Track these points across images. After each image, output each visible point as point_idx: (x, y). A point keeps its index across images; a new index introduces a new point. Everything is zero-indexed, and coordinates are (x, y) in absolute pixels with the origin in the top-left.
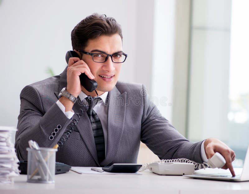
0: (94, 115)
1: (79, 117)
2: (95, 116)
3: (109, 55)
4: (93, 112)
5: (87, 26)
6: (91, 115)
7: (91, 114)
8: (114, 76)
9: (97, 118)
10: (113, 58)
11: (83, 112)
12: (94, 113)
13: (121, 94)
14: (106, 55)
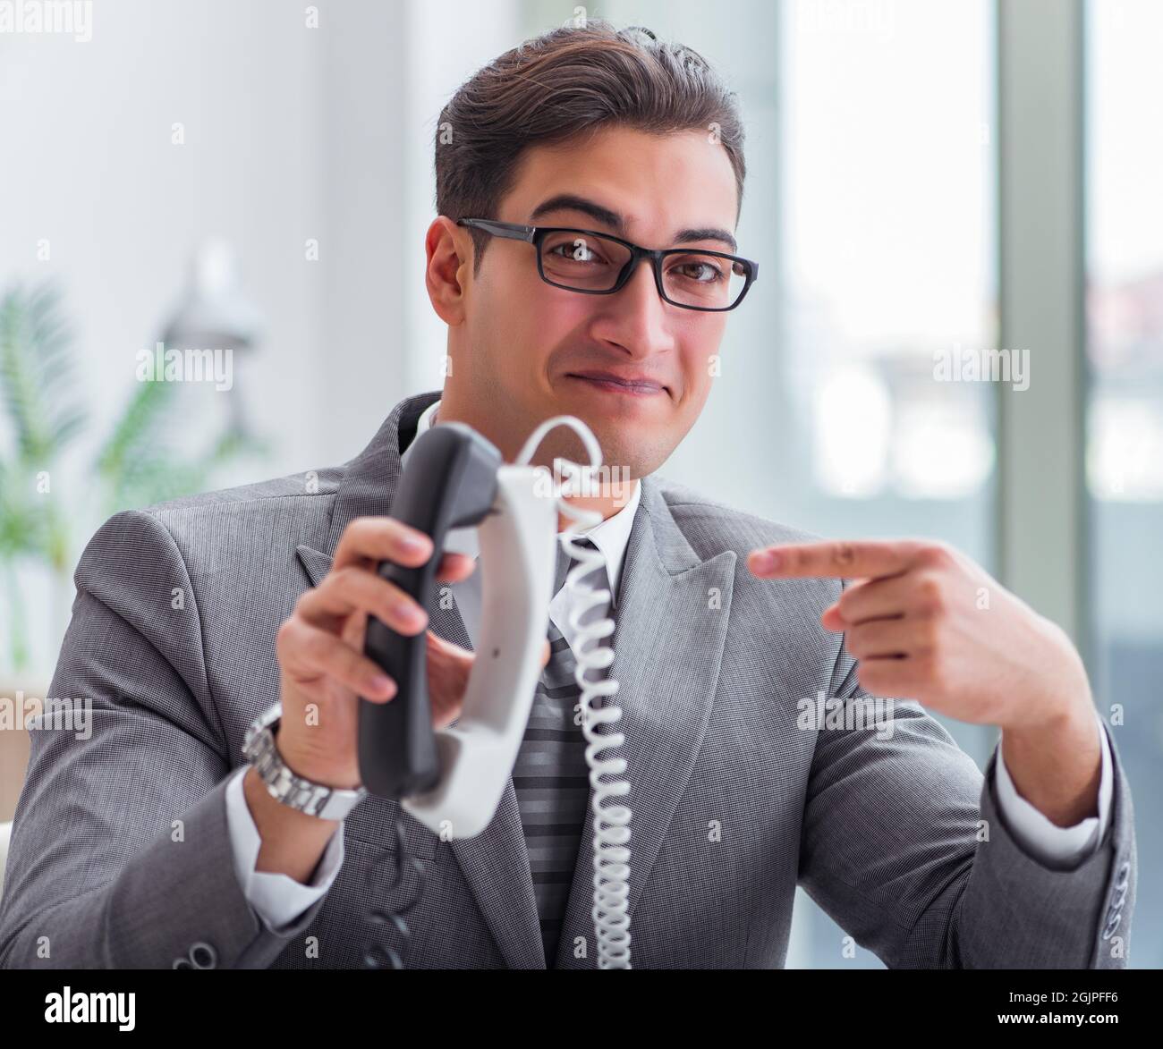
3: (641, 250)
13: (700, 561)
14: (626, 252)
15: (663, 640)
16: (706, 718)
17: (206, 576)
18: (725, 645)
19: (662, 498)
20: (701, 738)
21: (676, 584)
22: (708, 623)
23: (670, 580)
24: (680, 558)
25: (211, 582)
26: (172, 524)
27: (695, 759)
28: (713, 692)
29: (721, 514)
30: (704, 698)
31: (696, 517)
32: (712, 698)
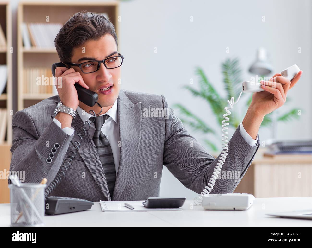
0: (102, 138)
1: (82, 138)
2: (104, 139)
3: (100, 61)
4: (101, 134)
5: (69, 32)
6: (98, 138)
7: (99, 136)
8: (113, 85)
9: (106, 141)
10: (106, 64)
11: (85, 132)
12: (102, 136)
13: (134, 105)
14: (97, 62)
15: (129, 123)
16: (140, 139)
17: (36, 120)
18: (142, 123)
19: (124, 93)
20: (139, 143)
21: (130, 110)
22: (138, 119)
23: (129, 110)
24: (130, 105)
25: (37, 121)
26: (28, 112)
27: (139, 147)
28: (141, 133)
29: (138, 95)
30: (139, 135)
31: (133, 96)
32: (141, 134)
